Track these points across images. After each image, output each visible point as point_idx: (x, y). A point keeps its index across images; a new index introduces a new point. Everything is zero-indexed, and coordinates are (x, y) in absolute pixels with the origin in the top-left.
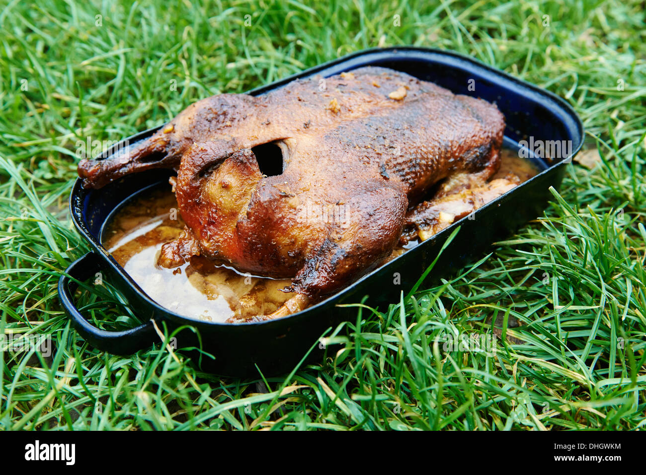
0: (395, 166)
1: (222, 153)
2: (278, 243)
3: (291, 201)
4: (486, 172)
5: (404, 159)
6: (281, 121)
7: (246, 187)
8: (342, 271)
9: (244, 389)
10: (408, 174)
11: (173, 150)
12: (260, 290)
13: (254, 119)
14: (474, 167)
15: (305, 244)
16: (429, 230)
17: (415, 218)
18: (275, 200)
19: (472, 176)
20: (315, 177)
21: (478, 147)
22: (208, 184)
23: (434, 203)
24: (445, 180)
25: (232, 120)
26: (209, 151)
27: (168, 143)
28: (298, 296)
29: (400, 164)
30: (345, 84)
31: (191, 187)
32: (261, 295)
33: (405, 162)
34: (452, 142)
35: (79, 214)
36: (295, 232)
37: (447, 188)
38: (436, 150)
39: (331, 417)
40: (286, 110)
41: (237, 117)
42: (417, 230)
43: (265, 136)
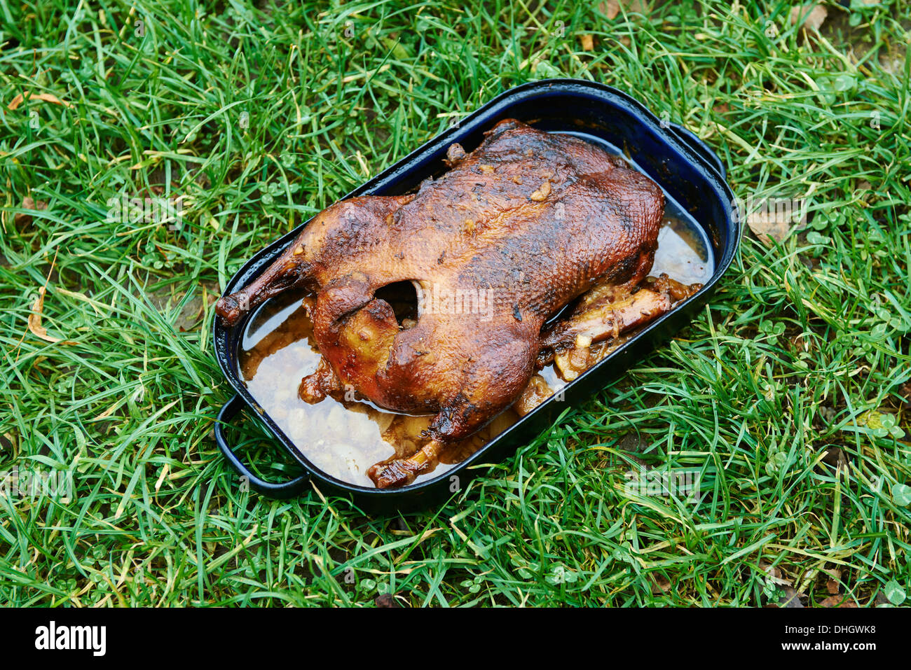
0: (529, 303)
1: (359, 301)
2: (415, 396)
3: (426, 359)
4: (632, 282)
5: (538, 294)
6: (415, 257)
7: (384, 339)
8: (474, 423)
9: (387, 524)
10: (542, 307)
11: (304, 274)
12: (398, 425)
13: (386, 245)
14: (618, 280)
15: (441, 394)
16: (564, 355)
17: (552, 341)
18: (412, 363)
19: (616, 288)
20: (449, 327)
21: (622, 261)
22: (347, 330)
23: (572, 323)
24: (589, 292)
25: (364, 244)
26: (347, 301)
27: (297, 266)
28: (433, 442)
29: (535, 300)
30: (483, 183)
31: (330, 333)
32: (399, 430)
33: (539, 297)
34: (592, 262)
35: (225, 360)
36: (430, 386)
37: (589, 300)
38: (575, 274)
39: (462, 553)
40: (420, 239)
41: (368, 239)
42: (553, 352)
43: (398, 272)
